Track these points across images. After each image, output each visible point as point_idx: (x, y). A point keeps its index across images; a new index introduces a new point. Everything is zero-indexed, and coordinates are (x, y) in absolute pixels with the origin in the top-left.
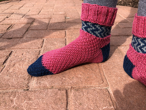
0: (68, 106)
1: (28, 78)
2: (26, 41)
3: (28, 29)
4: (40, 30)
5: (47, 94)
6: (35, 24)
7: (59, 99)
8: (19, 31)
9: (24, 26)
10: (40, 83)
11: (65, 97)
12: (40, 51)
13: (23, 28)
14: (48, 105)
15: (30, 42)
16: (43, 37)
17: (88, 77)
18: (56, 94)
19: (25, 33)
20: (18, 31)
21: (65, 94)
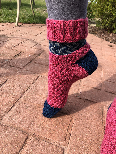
0: (21, 151)
1: (6, 111)
2: (24, 74)
3: (32, 61)
4: (42, 64)
5: (11, 133)
6: (41, 57)
7: (17, 142)
8: (24, 61)
9: (30, 56)
10: (12, 119)
11: (23, 142)
12: (29, 87)
13: (28, 58)
14: (6, 143)
15: (25, 76)
16: (40, 73)
17: (54, 130)
18: (18, 136)
19: (27, 65)
20: (22, 60)
21: (24, 139)
